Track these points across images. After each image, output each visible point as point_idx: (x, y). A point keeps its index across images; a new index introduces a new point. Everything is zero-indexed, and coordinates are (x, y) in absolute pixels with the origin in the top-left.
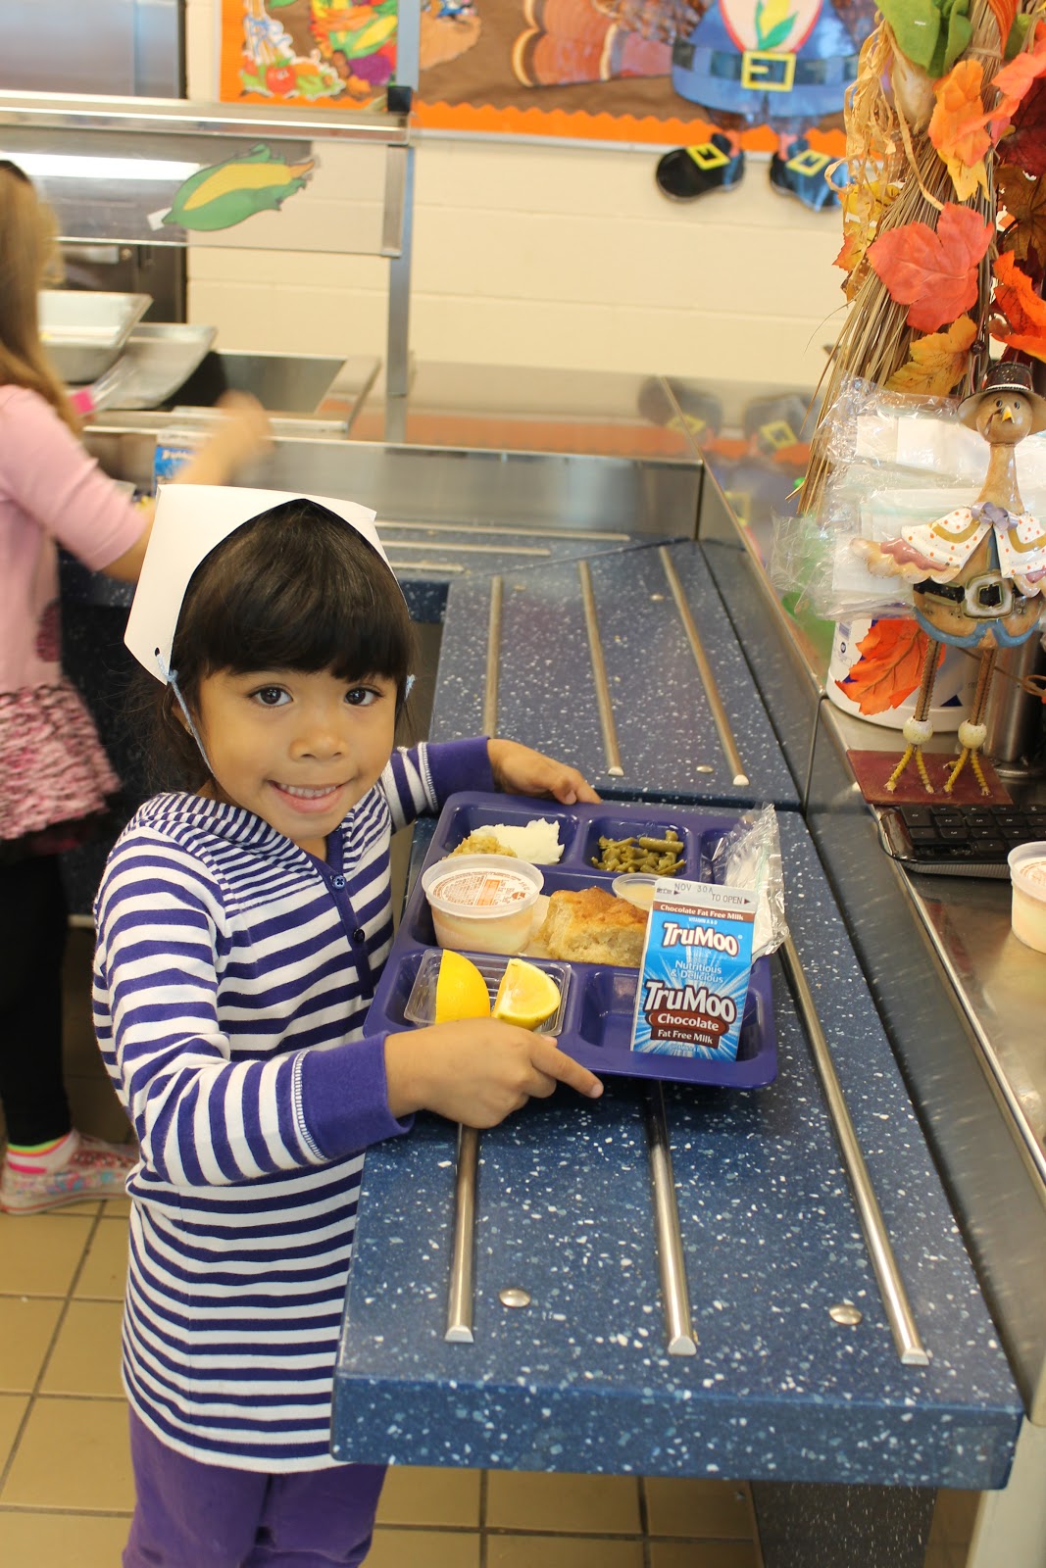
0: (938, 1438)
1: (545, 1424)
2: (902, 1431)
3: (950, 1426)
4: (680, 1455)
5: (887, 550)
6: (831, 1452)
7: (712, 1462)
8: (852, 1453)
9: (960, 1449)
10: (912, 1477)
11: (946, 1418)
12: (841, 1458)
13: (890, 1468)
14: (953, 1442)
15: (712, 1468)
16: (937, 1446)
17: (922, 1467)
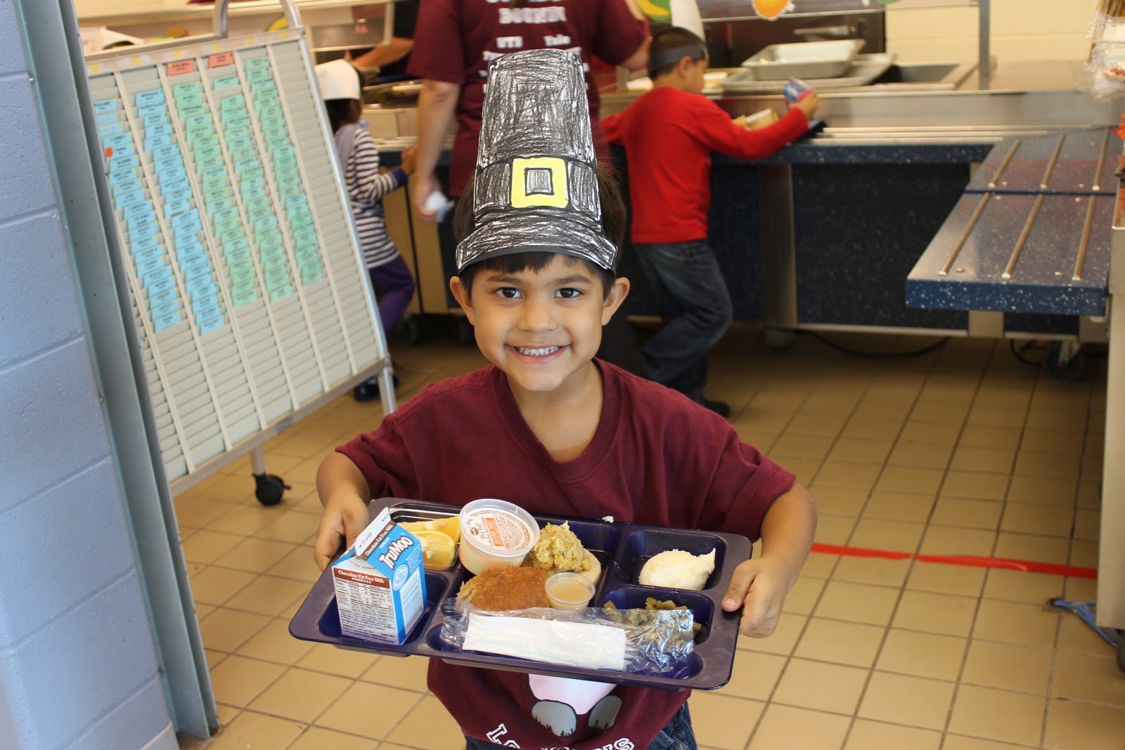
0: (1080, 297)
1: (965, 293)
2: (1069, 294)
3: (1083, 293)
4: (1004, 304)
5: (1112, 71)
6: (1048, 302)
7: (1014, 305)
8: (1055, 302)
9: (1087, 301)
10: (1074, 311)
11: (1082, 290)
12: (1052, 304)
13: (1066, 308)
14: (1085, 298)
15: (1014, 308)
16: (1080, 300)
17: (1077, 308)
